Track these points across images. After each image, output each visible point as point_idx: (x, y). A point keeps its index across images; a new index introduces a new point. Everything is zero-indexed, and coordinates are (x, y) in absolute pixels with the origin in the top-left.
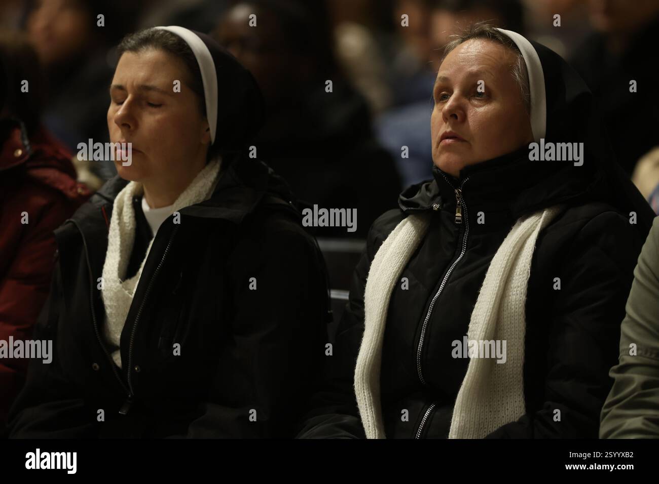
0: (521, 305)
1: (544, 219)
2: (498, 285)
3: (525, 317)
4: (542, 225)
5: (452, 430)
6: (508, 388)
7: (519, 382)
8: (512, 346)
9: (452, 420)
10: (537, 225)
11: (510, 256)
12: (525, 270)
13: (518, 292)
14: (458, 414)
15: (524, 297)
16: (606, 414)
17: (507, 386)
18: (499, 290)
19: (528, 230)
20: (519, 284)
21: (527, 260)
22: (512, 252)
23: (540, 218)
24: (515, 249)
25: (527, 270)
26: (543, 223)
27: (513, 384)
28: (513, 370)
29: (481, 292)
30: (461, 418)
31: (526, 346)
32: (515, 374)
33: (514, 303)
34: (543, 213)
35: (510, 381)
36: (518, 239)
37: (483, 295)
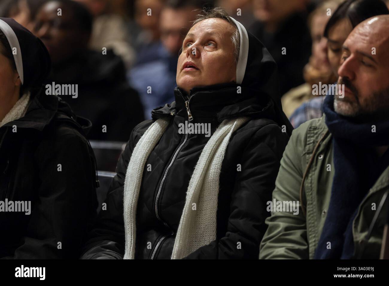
0: (217, 175)
1: (235, 126)
2: (205, 163)
3: (219, 182)
4: (234, 129)
5: (174, 252)
6: (207, 226)
7: (214, 222)
8: (210, 200)
9: (174, 246)
10: (231, 129)
11: (214, 147)
12: (221, 155)
13: (216, 167)
14: (178, 242)
15: (219, 171)
16: (263, 246)
17: (207, 225)
18: (205, 166)
19: (226, 132)
20: (217, 163)
21: (223, 149)
22: (215, 145)
23: (233, 125)
24: (217, 143)
25: (222, 155)
26: (234, 127)
27: (210, 224)
28: (210, 215)
29: (196, 168)
30: (180, 244)
31: (218, 200)
32: (211, 218)
33: (213, 174)
34: (235, 122)
35: (208, 222)
36: (219, 137)
37: (197, 170)
